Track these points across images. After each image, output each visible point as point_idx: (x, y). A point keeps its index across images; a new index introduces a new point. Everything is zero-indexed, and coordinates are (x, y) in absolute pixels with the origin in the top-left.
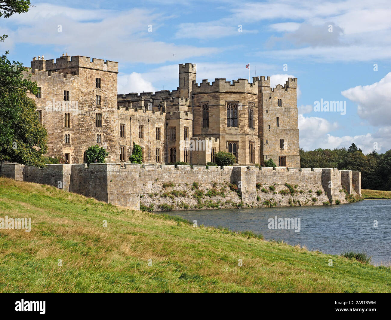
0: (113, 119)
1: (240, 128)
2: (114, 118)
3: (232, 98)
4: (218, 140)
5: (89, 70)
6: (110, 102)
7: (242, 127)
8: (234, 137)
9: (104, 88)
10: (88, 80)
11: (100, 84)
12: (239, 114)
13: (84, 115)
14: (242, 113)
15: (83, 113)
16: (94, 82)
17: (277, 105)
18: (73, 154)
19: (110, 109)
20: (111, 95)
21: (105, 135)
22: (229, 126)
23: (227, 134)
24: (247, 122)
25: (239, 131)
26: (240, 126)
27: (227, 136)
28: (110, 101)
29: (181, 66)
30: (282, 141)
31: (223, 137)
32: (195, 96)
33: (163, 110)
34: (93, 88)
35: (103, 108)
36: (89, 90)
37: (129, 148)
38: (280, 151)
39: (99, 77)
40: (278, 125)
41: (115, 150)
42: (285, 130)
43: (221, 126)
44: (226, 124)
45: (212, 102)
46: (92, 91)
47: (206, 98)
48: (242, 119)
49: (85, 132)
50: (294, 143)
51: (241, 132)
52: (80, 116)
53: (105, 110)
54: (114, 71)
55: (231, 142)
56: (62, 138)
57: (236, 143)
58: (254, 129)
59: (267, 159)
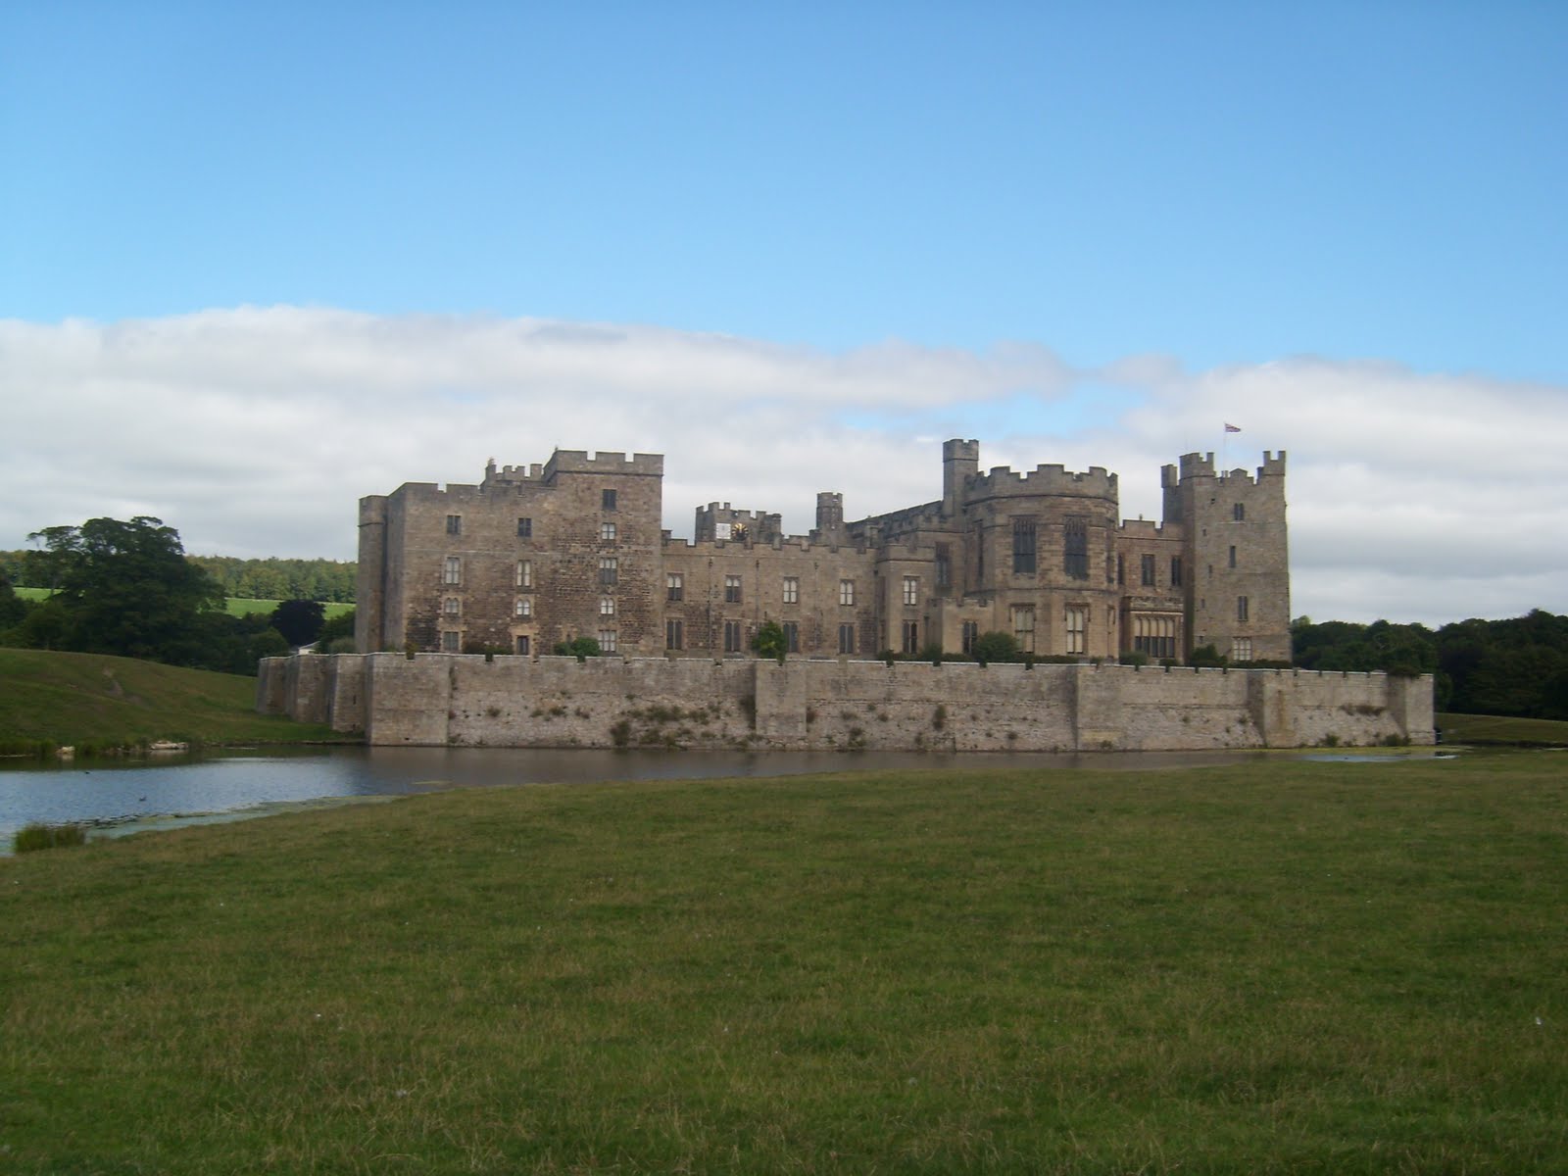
0: (648, 568)
1: (1040, 574)
2: (650, 565)
3: (1024, 508)
4: (989, 604)
5: (586, 475)
6: (640, 535)
7: (1045, 572)
8: (1027, 594)
9: (626, 506)
10: (580, 494)
11: (613, 501)
12: (1038, 544)
13: (569, 561)
14: (1044, 541)
15: (567, 558)
16: (599, 499)
17: (1231, 517)
18: (538, 637)
19: (642, 548)
20: (644, 520)
21: (624, 599)
22: (1017, 571)
23: (1010, 589)
24: (1059, 560)
25: (1038, 580)
26: (1038, 571)
27: (1010, 594)
28: (641, 531)
30: (1244, 603)
31: (1001, 596)
32: (970, 507)
34: (596, 509)
35: (622, 548)
36: (583, 514)
37: (752, 624)
38: (1236, 624)
39: (613, 487)
40: (1233, 564)
41: (652, 628)
42: (1251, 575)
43: (997, 571)
44: (1009, 567)
45: (988, 520)
46: (592, 516)
47: (981, 512)
48: (1045, 555)
49: (570, 594)
50: (1274, 606)
51: (1041, 585)
52: (558, 565)
53: (626, 549)
54: (650, 473)
55: (1019, 607)
56: (509, 606)
57: (1029, 607)
58: (1085, 576)
59: (1204, 646)
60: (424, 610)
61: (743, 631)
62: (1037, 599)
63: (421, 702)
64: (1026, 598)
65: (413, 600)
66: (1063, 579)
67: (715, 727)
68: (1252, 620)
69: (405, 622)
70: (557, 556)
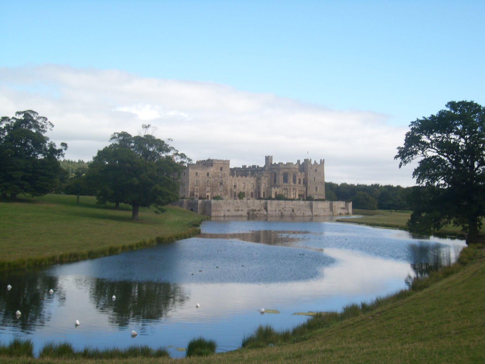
3: (285, 170)
4: (279, 188)
5: (218, 164)
7: (289, 183)
9: (224, 170)
10: (217, 168)
11: (222, 169)
14: (289, 177)
15: (215, 180)
16: (220, 169)
17: (314, 172)
18: (210, 195)
19: (226, 177)
20: (227, 173)
21: (224, 188)
22: (284, 182)
23: (283, 186)
24: (292, 181)
25: (288, 184)
29: (266, 157)
30: (317, 188)
32: (272, 169)
33: (256, 176)
34: (219, 171)
35: (223, 178)
36: (217, 172)
38: (315, 191)
39: (221, 166)
40: (315, 180)
42: (318, 182)
43: (280, 182)
44: (282, 182)
45: (277, 172)
47: (275, 170)
48: (289, 179)
49: (215, 187)
50: (322, 189)
55: (285, 189)
56: (206, 189)
57: (287, 189)
58: (296, 183)
59: (309, 196)
60: (192, 191)
61: (237, 193)
62: (288, 188)
63: (219, 209)
64: (286, 187)
65: (191, 188)
66: (292, 184)
67: (262, 212)
68: (318, 191)
69: (189, 193)
70: (213, 180)
